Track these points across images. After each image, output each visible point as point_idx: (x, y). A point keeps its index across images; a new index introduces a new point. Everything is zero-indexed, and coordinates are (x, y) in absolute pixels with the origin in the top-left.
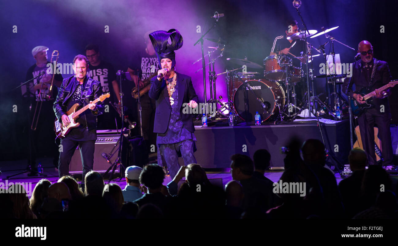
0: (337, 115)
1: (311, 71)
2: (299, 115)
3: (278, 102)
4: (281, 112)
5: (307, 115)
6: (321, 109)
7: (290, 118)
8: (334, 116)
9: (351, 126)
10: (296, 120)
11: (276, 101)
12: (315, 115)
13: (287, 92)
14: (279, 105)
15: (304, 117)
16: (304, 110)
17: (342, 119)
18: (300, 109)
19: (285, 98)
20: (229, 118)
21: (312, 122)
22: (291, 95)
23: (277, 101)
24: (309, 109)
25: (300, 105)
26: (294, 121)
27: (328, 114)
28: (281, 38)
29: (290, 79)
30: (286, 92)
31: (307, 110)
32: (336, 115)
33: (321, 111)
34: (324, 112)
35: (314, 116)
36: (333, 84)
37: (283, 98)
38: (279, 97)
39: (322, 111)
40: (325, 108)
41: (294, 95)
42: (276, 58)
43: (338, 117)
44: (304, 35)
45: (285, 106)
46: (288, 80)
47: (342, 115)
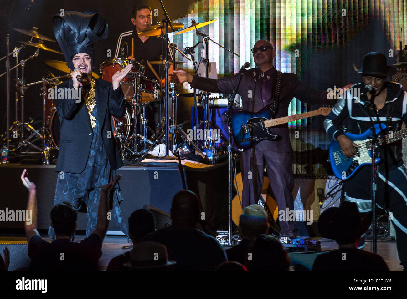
0: (208, 155)
1: (172, 86)
2: (150, 153)
3: (120, 131)
4: (123, 146)
5: (163, 153)
6: (185, 146)
7: (136, 156)
8: (204, 157)
9: (230, 173)
10: (146, 160)
11: (116, 129)
12: (176, 153)
13: (133, 117)
14: (120, 136)
15: (157, 156)
16: (158, 145)
17: (216, 161)
18: (152, 143)
19: (131, 126)
20: (43, 151)
21: (170, 164)
22: (139, 121)
23: (118, 129)
24: (165, 144)
25: (152, 137)
26: (143, 161)
27: (194, 153)
28: (128, 35)
29: (139, 96)
30: (131, 116)
31: (163, 146)
32: (206, 156)
33: (184, 148)
34: (187, 150)
35: (173, 156)
36: (204, 108)
37: (127, 126)
38: (120, 124)
39: (186, 150)
40: (189, 144)
41: (144, 121)
42: (120, 64)
43: (209, 158)
44: (165, 29)
45: (131, 138)
46: (136, 97)
47: (215, 155)
